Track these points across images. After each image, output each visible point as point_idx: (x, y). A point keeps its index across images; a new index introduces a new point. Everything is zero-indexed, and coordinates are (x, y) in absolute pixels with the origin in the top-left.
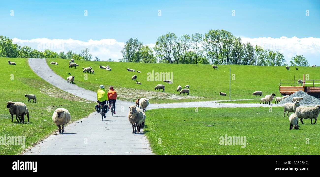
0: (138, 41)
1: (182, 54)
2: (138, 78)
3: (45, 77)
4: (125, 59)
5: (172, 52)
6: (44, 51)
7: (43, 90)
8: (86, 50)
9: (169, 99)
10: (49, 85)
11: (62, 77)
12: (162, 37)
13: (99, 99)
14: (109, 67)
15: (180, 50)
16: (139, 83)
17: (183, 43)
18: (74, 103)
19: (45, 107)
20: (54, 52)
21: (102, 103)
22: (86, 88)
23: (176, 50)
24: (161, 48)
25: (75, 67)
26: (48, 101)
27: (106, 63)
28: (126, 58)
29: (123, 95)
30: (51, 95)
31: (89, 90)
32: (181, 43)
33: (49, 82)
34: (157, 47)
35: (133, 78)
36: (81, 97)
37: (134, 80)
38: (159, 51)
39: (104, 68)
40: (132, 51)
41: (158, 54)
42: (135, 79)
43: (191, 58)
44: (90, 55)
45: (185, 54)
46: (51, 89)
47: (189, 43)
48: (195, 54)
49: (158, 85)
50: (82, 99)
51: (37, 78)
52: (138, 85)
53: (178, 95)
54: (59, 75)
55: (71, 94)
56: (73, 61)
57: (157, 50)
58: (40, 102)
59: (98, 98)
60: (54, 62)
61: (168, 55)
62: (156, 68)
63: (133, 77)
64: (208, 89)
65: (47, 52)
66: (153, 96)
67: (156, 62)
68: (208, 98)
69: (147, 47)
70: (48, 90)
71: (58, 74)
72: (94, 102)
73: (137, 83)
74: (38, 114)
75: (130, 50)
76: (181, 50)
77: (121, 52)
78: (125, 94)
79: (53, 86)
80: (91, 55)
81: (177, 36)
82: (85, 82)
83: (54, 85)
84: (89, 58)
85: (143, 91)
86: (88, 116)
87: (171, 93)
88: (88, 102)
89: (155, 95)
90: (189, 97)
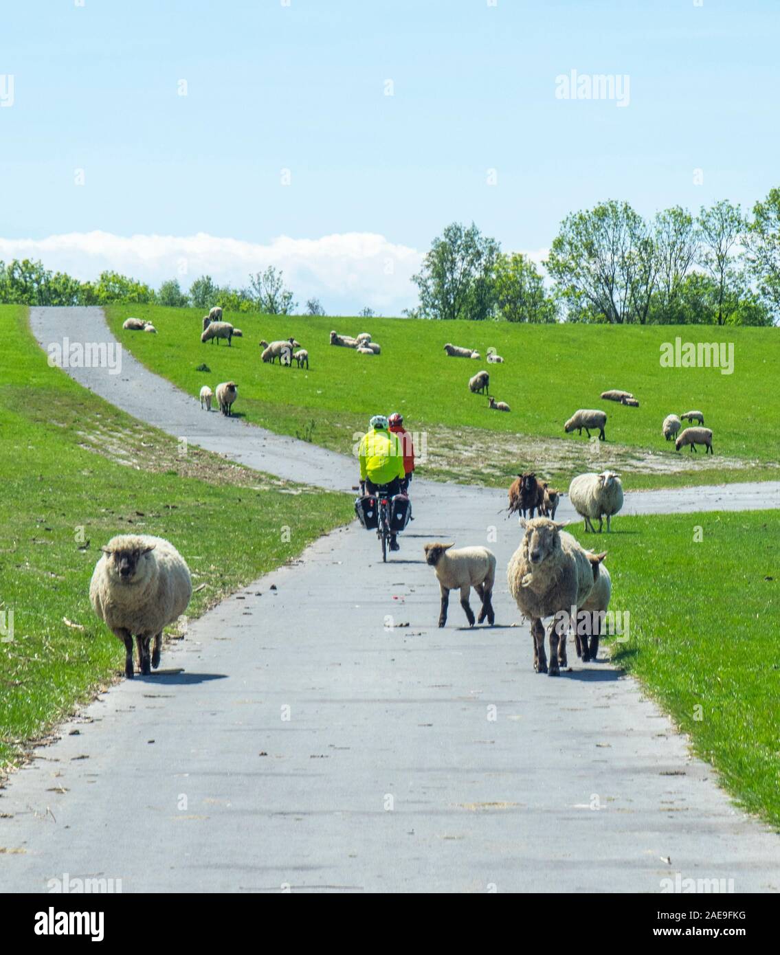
0: (480, 236)
1: (661, 285)
2: (494, 383)
3: (100, 384)
4: (428, 310)
5: (620, 279)
6: (99, 278)
7: (92, 438)
8: (268, 273)
9: (634, 470)
10: (116, 418)
11: (174, 384)
12: (578, 216)
13: (369, 473)
14: (369, 340)
15: (653, 273)
16: (499, 404)
17: (667, 243)
18: (228, 498)
19: (97, 517)
20: (138, 284)
22: (276, 427)
23: (637, 271)
24: (573, 264)
25: (230, 340)
26: (115, 487)
27: (354, 325)
28: (434, 306)
29: (440, 458)
30: (125, 462)
31: (291, 435)
32: (655, 241)
33: (115, 401)
34: (561, 260)
35: (475, 382)
36: (259, 469)
37: (478, 392)
38: (569, 277)
39: (351, 343)
40: (457, 275)
41: (564, 288)
42: (481, 390)
43: (696, 305)
44: (286, 294)
45: (671, 288)
46: (127, 432)
47: (687, 240)
48: (714, 286)
49: (578, 413)
50: (263, 476)
51: (66, 389)
52: (495, 412)
53: (667, 454)
54: (160, 373)
55: (214, 457)
56: (216, 317)
57: (559, 269)
58: (77, 492)
59: (367, 468)
60: (136, 321)
61: (603, 290)
62: (562, 342)
63: (472, 380)
65: (111, 283)
66: (563, 459)
67: (553, 321)
69: (518, 261)
70: (115, 440)
71: (157, 368)
72: (316, 488)
73: (493, 406)
74: (62, 551)
75: (448, 274)
76: (657, 271)
77: (414, 278)
78: (445, 451)
79: (134, 419)
80: (288, 295)
81: (637, 213)
82: (271, 403)
83: (137, 417)
84: (280, 308)
85: (519, 441)
86: (300, 559)
87: (637, 447)
88: (288, 489)
89: (571, 455)
90: (715, 461)
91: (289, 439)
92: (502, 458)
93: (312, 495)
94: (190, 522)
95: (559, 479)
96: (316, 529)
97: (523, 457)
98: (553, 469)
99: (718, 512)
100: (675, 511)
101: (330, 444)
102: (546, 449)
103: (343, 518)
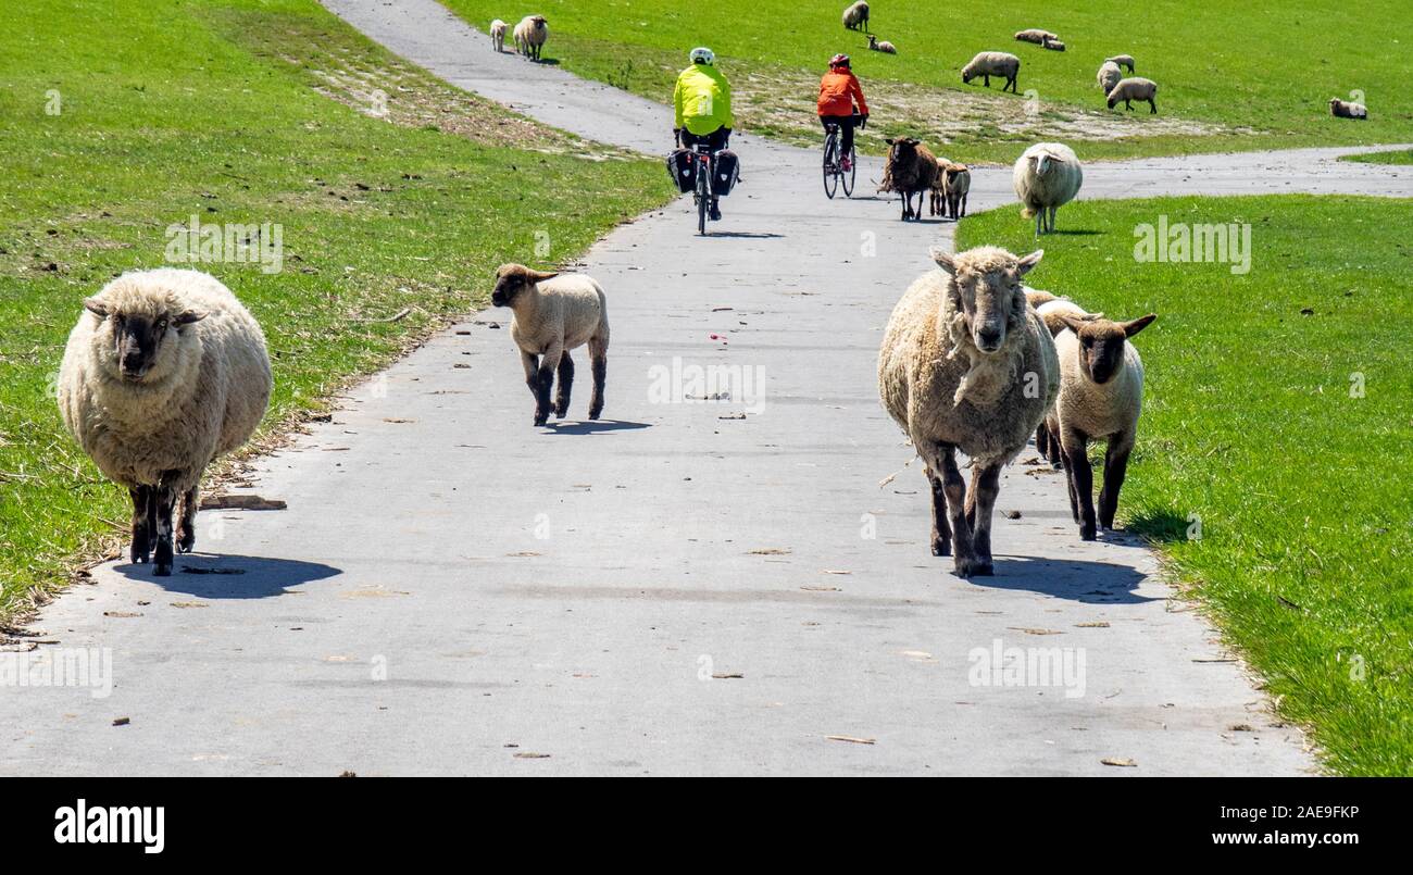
3: (353, 9)
7: (332, 79)
10: (369, 54)
13: (686, 120)
16: (882, 44)
18: (500, 164)
21: (701, 140)
26: (341, 147)
29: (801, 114)
31: (601, 80)
35: (851, 16)
36: (554, 125)
42: (858, 26)
46: (378, 72)
49: (979, 56)
50: (558, 136)
51: (307, 15)
53: (1100, 114)
55: (494, 107)
58: (282, 153)
59: (684, 114)
63: (847, 13)
64: (1260, 86)
66: (966, 118)
68: (1275, 130)
70: (363, 83)
72: (628, 152)
73: (874, 47)
83: (398, 52)
85: (906, 93)
86: (583, 261)
87: (1064, 104)
88: (588, 153)
89: (977, 113)
90: (1168, 124)
91: (598, 85)
92: (884, 115)
93: (620, 162)
94: (431, 202)
95: (961, 146)
96: (617, 212)
97: (912, 113)
98: (954, 131)
99: (1193, 197)
100: (1131, 195)
101: (654, 93)
102: (944, 105)
103: (658, 196)
